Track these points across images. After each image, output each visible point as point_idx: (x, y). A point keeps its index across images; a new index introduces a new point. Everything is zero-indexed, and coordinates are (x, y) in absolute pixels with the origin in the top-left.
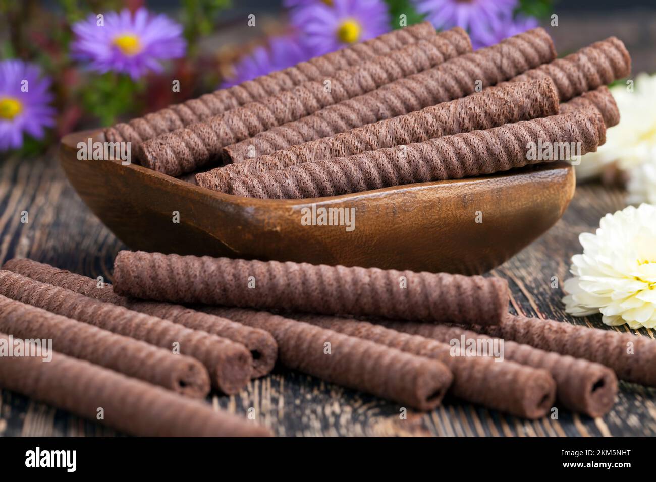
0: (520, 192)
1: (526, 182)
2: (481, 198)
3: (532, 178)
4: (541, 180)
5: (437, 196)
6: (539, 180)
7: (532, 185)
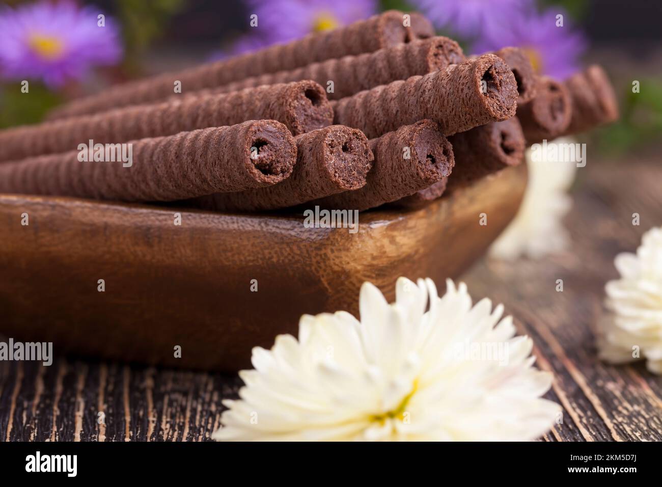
0: (238, 240)
1: (250, 228)
2: (175, 237)
3: (263, 224)
4: (278, 231)
5: (105, 219)
6: (274, 230)
7: (262, 234)
